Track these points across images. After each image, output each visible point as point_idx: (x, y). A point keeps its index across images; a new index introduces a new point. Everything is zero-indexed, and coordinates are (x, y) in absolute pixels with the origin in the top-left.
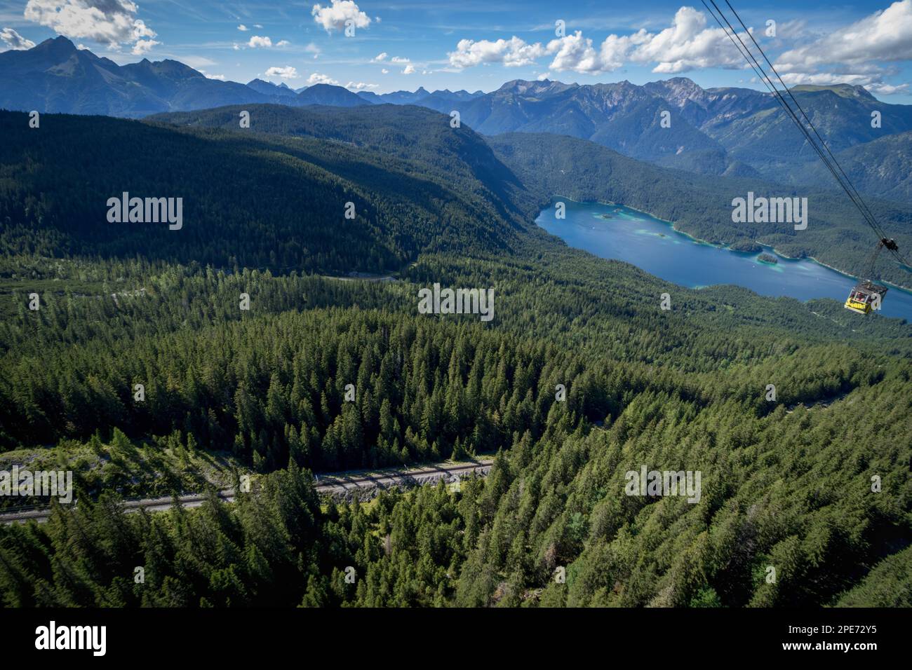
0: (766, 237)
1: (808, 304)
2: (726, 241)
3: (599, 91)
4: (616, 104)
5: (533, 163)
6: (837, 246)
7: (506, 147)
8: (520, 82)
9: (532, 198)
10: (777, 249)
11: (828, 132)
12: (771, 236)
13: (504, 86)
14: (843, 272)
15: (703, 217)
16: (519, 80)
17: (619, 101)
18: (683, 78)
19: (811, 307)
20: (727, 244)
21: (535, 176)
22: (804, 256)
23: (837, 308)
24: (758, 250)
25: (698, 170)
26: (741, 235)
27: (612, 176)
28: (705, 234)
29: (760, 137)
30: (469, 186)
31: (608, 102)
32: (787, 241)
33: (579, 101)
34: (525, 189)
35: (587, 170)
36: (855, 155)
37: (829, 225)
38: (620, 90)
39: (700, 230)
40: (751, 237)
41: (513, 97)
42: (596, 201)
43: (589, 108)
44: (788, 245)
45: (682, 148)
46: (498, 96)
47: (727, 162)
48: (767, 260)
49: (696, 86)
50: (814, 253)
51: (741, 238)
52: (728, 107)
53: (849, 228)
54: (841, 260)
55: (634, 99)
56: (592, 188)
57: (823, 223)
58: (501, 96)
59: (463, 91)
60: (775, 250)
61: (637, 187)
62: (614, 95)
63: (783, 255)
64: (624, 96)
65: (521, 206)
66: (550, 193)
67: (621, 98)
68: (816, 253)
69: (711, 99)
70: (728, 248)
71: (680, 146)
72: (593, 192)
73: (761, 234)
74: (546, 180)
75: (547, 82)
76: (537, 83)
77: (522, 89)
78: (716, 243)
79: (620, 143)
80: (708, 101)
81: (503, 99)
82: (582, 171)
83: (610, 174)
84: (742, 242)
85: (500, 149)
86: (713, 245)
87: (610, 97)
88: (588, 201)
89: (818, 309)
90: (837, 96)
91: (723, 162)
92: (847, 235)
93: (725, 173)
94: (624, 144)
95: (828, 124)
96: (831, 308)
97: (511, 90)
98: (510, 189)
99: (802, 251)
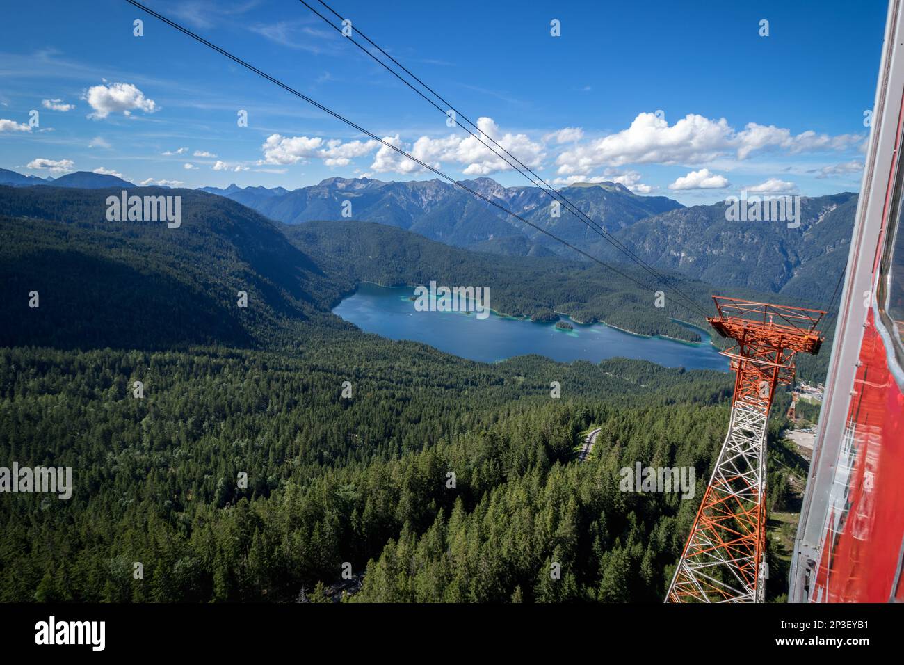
0: (562, 306)
1: (601, 365)
2: (528, 313)
3: (413, 187)
4: (430, 198)
5: (340, 251)
6: (620, 308)
7: (309, 235)
8: (337, 180)
9: (332, 285)
10: (572, 316)
11: (603, 219)
12: (566, 305)
13: (322, 183)
14: (628, 331)
15: (506, 292)
16: (337, 178)
17: (433, 197)
18: (487, 179)
19: (604, 367)
20: (529, 316)
21: (341, 262)
22: (595, 320)
23: (626, 366)
24: (556, 319)
25: (506, 252)
26: (541, 306)
27: (420, 260)
28: (507, 308)
29: (553, 225)
30: (226, 268)
31: (423, 197)
32: (579, 308)
33: (394, 195)
34: (324, 276)
35: (395, 255)
36: (625, 235)
37: (612, 291)
38: (434, 187)
39: (503, 304)
40: (550, 307)
41: (330, 192)
42: (406, 284)
43: (406, 203)
44: (580, 311)
45: (492, 236)
46: (313, 191)
47: (528, 245)
48: (564, 327)
49: (498, 185)
50: (603, 317)
51: (539, 309)
52: (526, 201)
53: (627, 292)
54: (625, 321)
55: (446, 195)
56: (400, 273)
57: (607, 290)
58: (317, 191)
59: (280, 188)
60: (570, 318)
61: (445, 269)
62: (428, 191)
63: (577, 321)
64: (437, 192)
65: (316, 294)
66: (358, 280)
67: (434, 193)
68: (604, 316)
69: (511, 195)
70: (530, 320)
71: (490, 234)
72: (402, 276)
73: (558, 304)
74: (352, 267)
75: (365, 180)
76: (356, 180)
77: (341, 185)
78: (518, 316)
79: (437, 233)
80: (509, 197)
81: (319, 194)
82: (389, 256)
83: (419, 257)
84: (541, 312)
85: (301, 237)
86: (515, 318)
87: (424, 192)
88: (397, 285)
89: (609, 369)
90: (604, 190)
91: (525, 246)
92: (627, 298)
93: (528, 255)
94: (441, 234)
95: (602, 213)
96: (621, 366)
97: (328, 187)
98: (303, 275)
99: (592, 316)
